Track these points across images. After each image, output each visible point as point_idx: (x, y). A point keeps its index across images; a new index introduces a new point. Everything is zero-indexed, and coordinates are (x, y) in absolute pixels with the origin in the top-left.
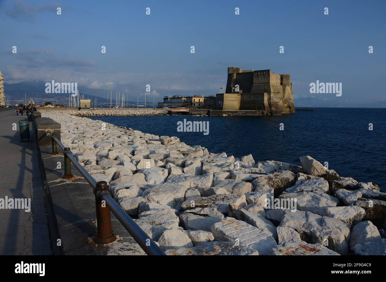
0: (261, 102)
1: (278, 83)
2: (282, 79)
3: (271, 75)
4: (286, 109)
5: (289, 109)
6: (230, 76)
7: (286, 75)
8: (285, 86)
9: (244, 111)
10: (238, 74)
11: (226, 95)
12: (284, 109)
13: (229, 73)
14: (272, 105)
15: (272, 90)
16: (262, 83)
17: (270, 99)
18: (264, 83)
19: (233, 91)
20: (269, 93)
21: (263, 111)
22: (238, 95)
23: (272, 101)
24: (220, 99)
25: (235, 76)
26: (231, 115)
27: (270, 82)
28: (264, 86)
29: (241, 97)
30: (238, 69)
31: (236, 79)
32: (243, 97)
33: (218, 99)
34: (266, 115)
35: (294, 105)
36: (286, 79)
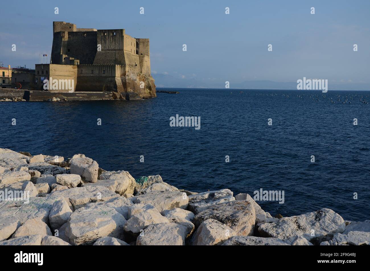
0: (110, 79)
1: (133, 51)
2: (138, 45)
3: (125, 37)
4: (145, 90)
5: (149, 91)
6: (57, 36)
7: (143, 39)
8: (142, 56)
9: (85, 94)
10: (71, 34)
11: (53, 67)
12: (142, 91)
13: (55, 31)
14: (127, 84)
15: (127, 62)
16: (111, 50)
17: (124, 74)
18: (115, 50)
19: (63, 61)
20: (123, 65)
21: (114, 93)
22: (74, 68)
23: (127, 78)
24: (43, 72)
25: (66, 37)
26: (66, 99)
27: (124, 49)
28: (115, 55)
29: (78, 71)
30: (71, 26)
31: (68, 41)
32: (82, 70)
33: (38, 72)
34: (119, 99)
35: (155, 85)
36: (143, 45)
